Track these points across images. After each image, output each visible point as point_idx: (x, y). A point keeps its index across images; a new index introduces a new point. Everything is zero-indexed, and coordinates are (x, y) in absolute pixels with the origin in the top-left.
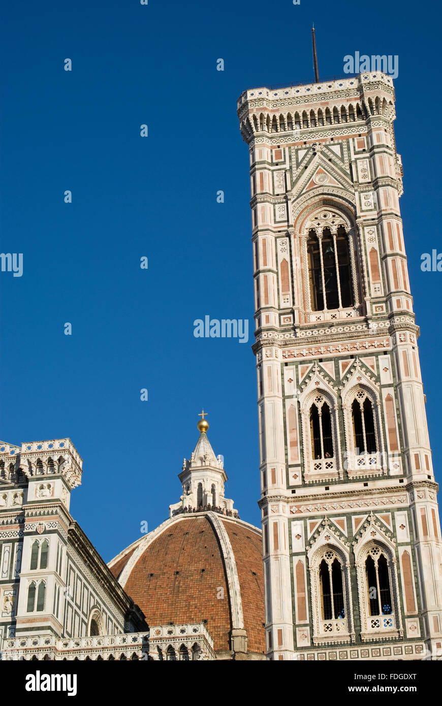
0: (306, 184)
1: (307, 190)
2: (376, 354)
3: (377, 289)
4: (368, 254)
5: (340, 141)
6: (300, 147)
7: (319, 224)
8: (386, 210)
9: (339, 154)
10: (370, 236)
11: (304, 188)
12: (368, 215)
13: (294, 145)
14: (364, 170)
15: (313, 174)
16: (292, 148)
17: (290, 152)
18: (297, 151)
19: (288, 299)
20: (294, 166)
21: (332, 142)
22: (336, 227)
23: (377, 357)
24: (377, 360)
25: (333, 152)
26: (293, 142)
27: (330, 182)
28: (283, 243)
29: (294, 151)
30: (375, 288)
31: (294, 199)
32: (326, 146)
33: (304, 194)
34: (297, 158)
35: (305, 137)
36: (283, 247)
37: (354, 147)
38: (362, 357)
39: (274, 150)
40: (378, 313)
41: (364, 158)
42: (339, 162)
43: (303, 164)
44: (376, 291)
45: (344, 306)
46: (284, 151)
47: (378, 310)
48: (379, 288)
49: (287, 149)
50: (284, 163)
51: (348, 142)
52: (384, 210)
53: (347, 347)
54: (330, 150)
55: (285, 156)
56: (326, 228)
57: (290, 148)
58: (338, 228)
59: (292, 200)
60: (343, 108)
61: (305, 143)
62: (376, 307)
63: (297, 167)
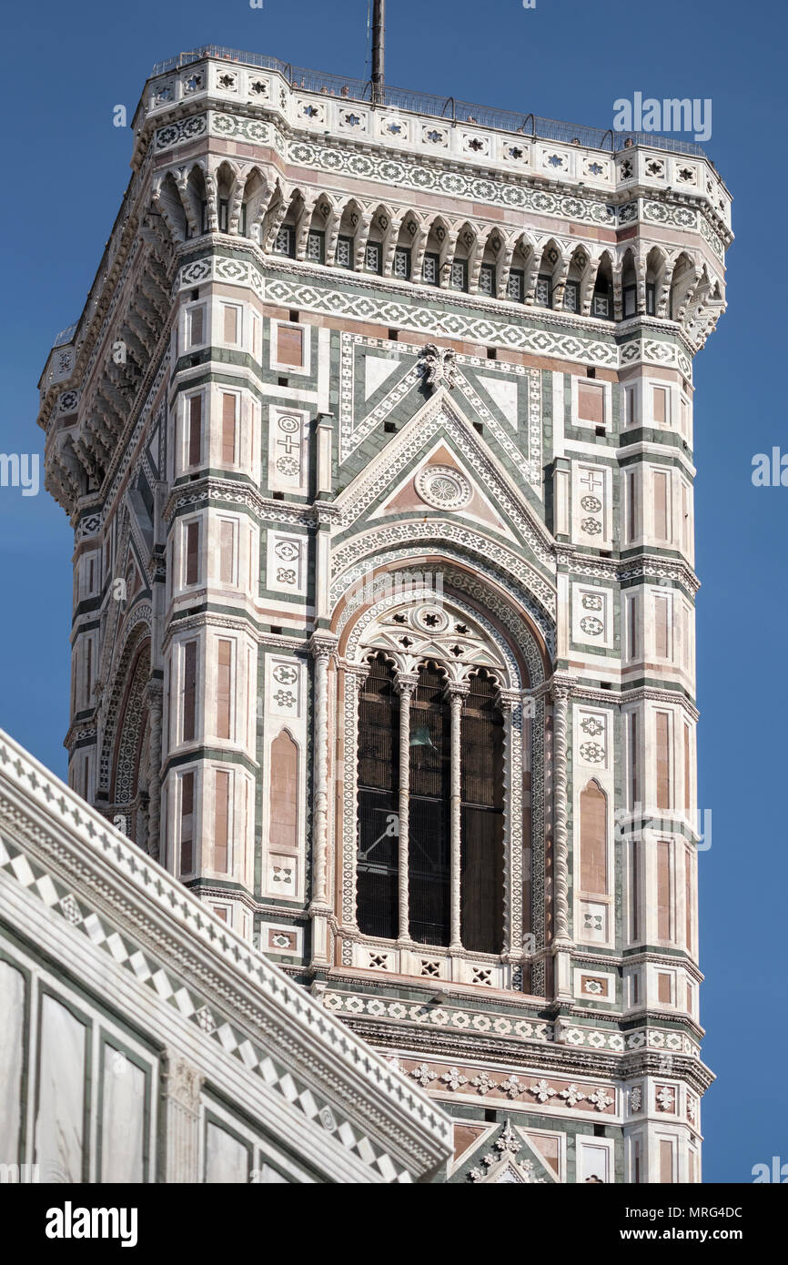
0: (388, 491)
1: (393, 512)
2: (571, 1127)
3: (594, 922)
4: (577, 796)
5: (520, 370)
6: (373, 343)
7: (406, 642)
8: (658, 668)
9: (512, 415)
10: (588, 737)
11: (379, 502)
12: (591, 667)
13: (353, 326)
14: (590, 503)
15: (415, 462)
16: (346, 336)
17: (334, 349)
18: (361, 355)
19: (288, 871)
20: (347, 407)
21: (491, 364)
22: (467, 670)
23: (571, 1135)
24: (573, 1147)
25: (490, 403)
26: (350, 315)
27: (475, 507)
28: (285, 675)
29: (351, 351)
30: (588, 917)
31: (341, 530)
32: (470, 372)
33: (377, 522)
34: (360, 384)
35: (395, 313)
36: (285, 688)
37: (568, 409)
38: (521, 1125)
39: (274, 322)
40: (588, 997)
41: (598, 460)
42: (508, 445)
43: (382, 412)
44: (588, 926)
45: (467, 944)
46: (315, 339)
47: (588, 989)
48: (598, 918)
49: (324, 335)
50: (310, 383)
51: (548, 384)
52: (651, 666)
53: (476, 1081)
54: (480, 390)
55: (314, 357)
56: (431, 665)
57: (335, 334)
58: (471, 676)
59: (336, 530)
60: (551, 253)
61: (393, 334)
62: (585, 979)
63: (359, 415)
